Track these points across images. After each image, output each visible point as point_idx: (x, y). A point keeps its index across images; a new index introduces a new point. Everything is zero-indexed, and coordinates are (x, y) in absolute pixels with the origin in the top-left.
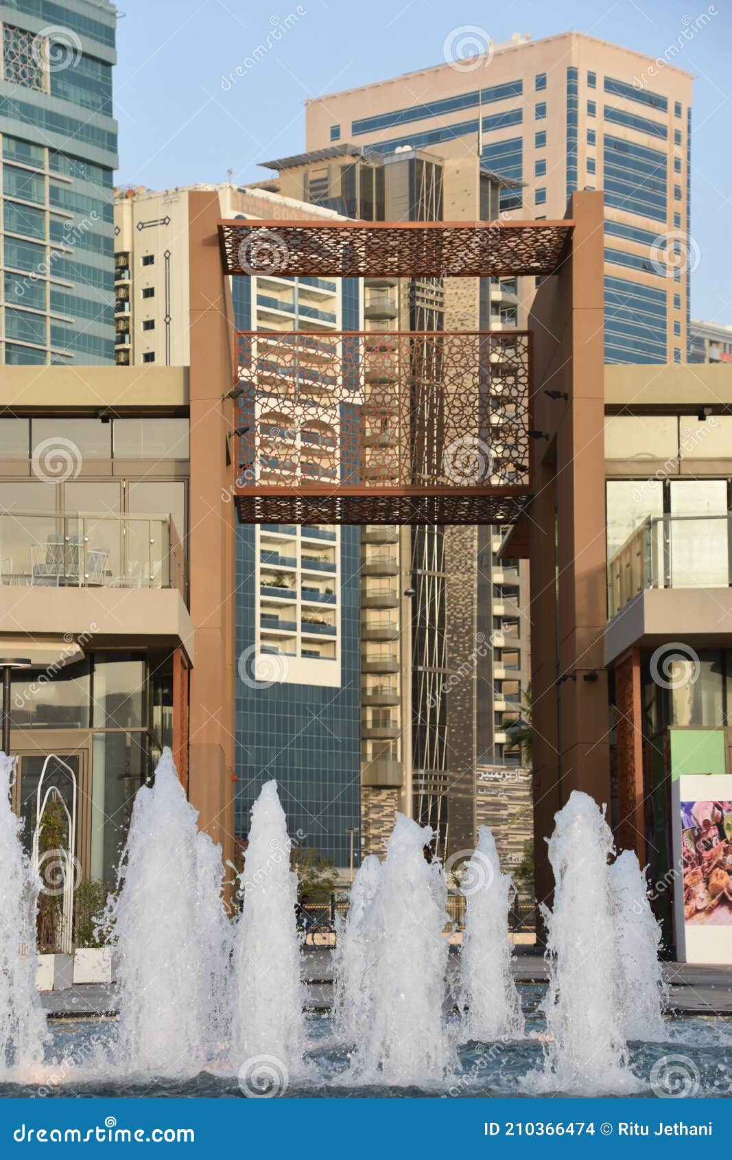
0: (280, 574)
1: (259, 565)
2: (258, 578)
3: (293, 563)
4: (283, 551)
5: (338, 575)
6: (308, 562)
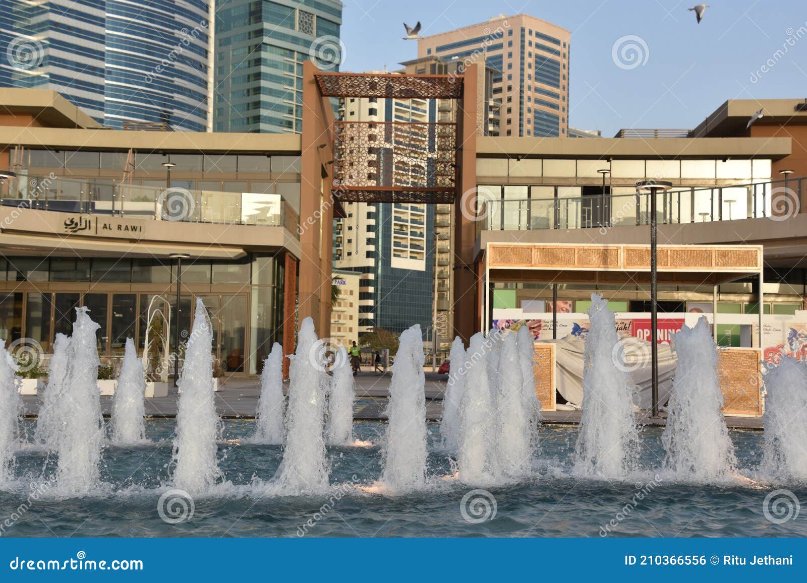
0: (402, 226)
1: (393, 222)
2: (393, 227)
3: (407, 221)
4: (403, 217)
5: (425, 226)
6: (413, 221)
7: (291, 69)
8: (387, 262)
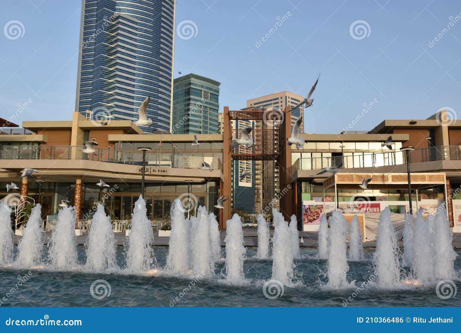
0: (242, 170)
1: (239, 168)
2: (239, 170)
3: (244, 168)
4: (243, 166)
5: (251, 170)
6: (247, 168)
7: (201, 112)
8: (237, 184)
